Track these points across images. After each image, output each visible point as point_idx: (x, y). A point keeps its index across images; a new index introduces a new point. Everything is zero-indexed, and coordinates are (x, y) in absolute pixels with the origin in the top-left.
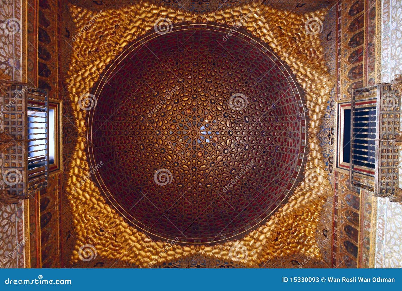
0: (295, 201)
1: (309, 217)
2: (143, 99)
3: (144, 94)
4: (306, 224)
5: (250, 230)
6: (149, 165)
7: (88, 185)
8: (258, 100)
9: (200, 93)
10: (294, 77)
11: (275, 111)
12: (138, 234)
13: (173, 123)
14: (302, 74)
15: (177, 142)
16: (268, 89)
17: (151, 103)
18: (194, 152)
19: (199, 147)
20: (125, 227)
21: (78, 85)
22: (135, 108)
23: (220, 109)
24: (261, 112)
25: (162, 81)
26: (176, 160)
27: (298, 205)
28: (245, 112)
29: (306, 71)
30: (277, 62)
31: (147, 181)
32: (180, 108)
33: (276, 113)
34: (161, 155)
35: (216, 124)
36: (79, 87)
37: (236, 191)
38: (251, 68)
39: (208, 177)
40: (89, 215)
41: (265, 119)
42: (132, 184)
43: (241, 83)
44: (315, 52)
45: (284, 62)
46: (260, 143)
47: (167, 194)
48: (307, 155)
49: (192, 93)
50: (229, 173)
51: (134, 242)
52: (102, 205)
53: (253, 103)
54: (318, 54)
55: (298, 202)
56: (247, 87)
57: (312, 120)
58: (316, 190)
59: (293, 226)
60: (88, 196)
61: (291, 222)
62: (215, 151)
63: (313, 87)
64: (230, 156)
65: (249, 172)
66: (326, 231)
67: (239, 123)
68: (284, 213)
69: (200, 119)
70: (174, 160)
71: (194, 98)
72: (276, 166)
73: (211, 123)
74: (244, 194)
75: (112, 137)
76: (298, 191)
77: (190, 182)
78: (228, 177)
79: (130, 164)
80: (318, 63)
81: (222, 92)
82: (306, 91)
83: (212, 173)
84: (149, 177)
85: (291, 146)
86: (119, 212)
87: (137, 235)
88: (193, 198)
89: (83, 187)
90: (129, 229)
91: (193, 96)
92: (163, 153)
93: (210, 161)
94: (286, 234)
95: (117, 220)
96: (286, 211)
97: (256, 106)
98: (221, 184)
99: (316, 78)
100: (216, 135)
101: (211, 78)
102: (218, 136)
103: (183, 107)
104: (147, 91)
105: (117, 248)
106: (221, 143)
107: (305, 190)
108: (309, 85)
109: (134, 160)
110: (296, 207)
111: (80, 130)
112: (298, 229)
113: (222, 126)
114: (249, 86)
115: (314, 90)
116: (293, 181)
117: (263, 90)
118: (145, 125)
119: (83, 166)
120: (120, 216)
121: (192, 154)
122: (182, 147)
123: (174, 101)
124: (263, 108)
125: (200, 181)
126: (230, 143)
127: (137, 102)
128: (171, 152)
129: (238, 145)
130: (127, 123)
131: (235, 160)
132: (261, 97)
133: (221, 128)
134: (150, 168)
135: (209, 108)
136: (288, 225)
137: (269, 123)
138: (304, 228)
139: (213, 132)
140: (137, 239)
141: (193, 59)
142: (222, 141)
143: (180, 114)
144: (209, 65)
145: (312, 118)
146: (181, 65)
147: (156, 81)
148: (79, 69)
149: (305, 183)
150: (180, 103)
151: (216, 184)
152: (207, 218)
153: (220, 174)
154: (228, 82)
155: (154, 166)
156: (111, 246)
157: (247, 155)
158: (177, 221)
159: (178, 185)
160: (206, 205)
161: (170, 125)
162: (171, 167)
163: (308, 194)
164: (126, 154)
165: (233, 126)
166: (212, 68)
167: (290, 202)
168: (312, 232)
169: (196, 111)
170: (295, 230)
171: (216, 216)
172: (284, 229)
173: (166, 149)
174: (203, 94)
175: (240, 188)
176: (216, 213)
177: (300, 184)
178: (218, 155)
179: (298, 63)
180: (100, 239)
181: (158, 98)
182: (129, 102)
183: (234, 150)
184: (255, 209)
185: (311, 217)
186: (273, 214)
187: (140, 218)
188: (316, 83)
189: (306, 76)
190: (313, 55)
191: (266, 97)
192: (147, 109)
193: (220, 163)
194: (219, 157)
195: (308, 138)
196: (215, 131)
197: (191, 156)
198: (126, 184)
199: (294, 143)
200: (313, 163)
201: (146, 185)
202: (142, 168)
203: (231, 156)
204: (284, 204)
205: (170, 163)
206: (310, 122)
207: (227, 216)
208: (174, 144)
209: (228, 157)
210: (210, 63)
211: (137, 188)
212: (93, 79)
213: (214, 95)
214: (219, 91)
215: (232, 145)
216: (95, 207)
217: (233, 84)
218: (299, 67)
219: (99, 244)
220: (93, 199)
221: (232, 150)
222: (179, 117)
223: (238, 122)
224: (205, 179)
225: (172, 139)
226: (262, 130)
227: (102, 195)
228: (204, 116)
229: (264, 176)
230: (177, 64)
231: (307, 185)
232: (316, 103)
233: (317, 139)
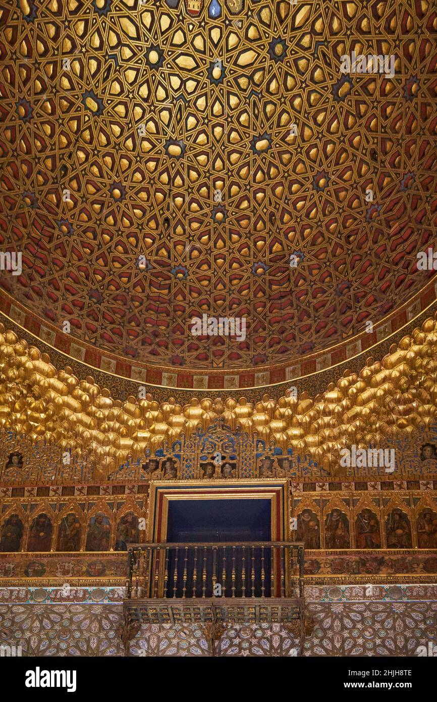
0: (65, 389)
1: (35, 415)
4: (17, 407)
14: (360, 390)
27: (59, 400)
29: (364, 403)
44: (406, 413)
48: (171, 399)
55: (66, 398)
57: (252, 409)
58: (101, 436)
63: (327, 419)
76: (88, 390)
82: (319, 401)
99: (344, 427)
108: (331, 406)
115: (320, 421)
116: (108, 367)
145: (258, 410)
149: (111, 407)
163: (87, 419)
177: (105, 394)
185: (37, 421)
188: (334, 427)
189: (354, 401)
195: (213, 397)
200: (156, 420)
206: (249, 405)
231: (106, 412)
232: (290, 422)
233: (211, 420)
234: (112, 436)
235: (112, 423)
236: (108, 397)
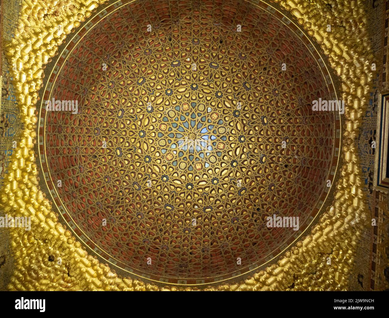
0: (320, 232)
1: (340, 257)
2: (122, 87)
3: (123, 79)
4: (336, 267)
5: (256, 270)
6: (127, 178)
7: (34, 195)
8: (281, 94)
9: (202, 82)
10: (326, 58)
11: (303, 109)
12: (100, 266)
13: (163, 122)
14: (336, 55)
15: (169, 149)
16: (294, 79)
17: (133, 92)
18: (191, 163)
19: (198, 157)
20: (81, 256)
21: (26, 58)
22: (112, 98)
23: (228, 105)
24: (284, 110)
25: (149, 63)
26: (165, 173)
27: (324, 237)
28: (263, 110)
29: (341, 50)
30: (304, 37)
31: (122, 199)
32: (174, 102)
33: (304, 112)
34: (145, 164)
35: (222, 125)
36: (28, 62)
37: (245, 218)
38: (272, 48)
39: (207, 198)
40: (34, 237)
41: (289, 121)
42: (100, 200)
43: (257, 69)
44: (356, 26)
45: (312, 38)
46: (282, 154)
47: (150, 218)
48: (340, 170)
49: (191, 82)
50: (236, 194)
51: (92, 276)
52: (52, 224)
53: (274, 98)
54: (361, 27)
55: (324, 233)
56: (266, 76)
57: (349, 120)
58: (349, 217)
59: (318, 268)
60: (33, 211)
61: (314, 262)
62: (220, 163)
63: (351, 73)
64: (240, 171)
65: (264, 194)
66: (362, 276)
67: (254, 125)
68: (304, 249)
69: (200, 117)
70: (163, 173)
71: (193, 89)
72: (301, 186)
73: (216, 125)
74: (255, 223)
75: (76, 135)
76: (325, 219)
77: (182, 204)
78: (235, 199)
79: (100, 174)
80: (359, 40)
81: (231, 82)
82: (341, 78)
83: (213, 192)
84: (125, 194)
85: (322, 158)
86: (77, 235)
87: (97, 267)
88: (185, 225)
89: (26, 198)
90: (87, 258)
91: (192, 86)
92: (148, 162)
93: (213, 176)
94: (306, 279)
95: (71, 246)
96: (306, 246)
97: (277, 102)
98: (225, 208)
99: (355, 61)
100: (221, 141)
101: (217, 62)
102: (224, 142)
103: (178, 101)
104: (128, 76)
105: (69, 285)
106: (228, 152)
107: (334, 218)
108: (345, 71)
109: (106, 170)
110: (320, 240)
111: (28, 121)
112: (324, 273)
113: (231, 128)
114: (268, 74)
115: (352, 77)
116: (321, 205)
117: (288, 79)
118: (125, 123)
119: (29, 169)
120: (77, 240)
121: (188, 166)
122: (174, 156)
123: (166, 91)
124: (287, 104)
125: (197, 203)
126: (241, 152)
127: (113, 90)
128: (159, 161)
129: (252, 155)
130: (98, 118)
131: (247, 176)
132: (285, 90)
133: (230, 131)
134: (128, 181)
135: (213, 104)
136: (310, 266)
137: (294, 126)
138: (333, 272)
139: (218, 136)
140: (97, 273)
141: (193, 34)
142: (231, 149)
143: (174, 110)
144: (215, 44)
145: (350, 117)
146: (176, 41)
147: (141, 63)
148: (28, 36)
149: (335, 208)
150: (175, 95)
151: (218, 208)
152: (202, 253)
153: (224, 195)
154: (241, 67)
155: (135, 180)
156: (62, 282)
157: (263, 169)
158: (159, 254)
159: (165, 206)
160: (202, 236)
161: (159, 124)
162: (157, 181)
163: (338, 223)
164: (95, 159)
165: (246, 129)
166: (218, 47)
167: (314, 234)
168: (343, 278)
169: (196, 107)
170: (321, 275)
171: (213, 251)
172: (304, 272)
173: (153, 157)
174: (205, 84)
175: (251, 215)
176: (214, 247)
177: (329, 210)
178: (223, 169)
179: (331, 39)
180: (48, 272)
181: (144, 87)
182: (103, 89)
183: (246, 163)
184: (267, 244)
185: (343, 257)
186: (289, 249)
187: (107, 246)
188: (355, 67)
189: (341, 57)
190: (353, 29)
191: (291, 89)
192: (128, 101)
193: (226, 179)
194: (225, 171)
195: (343, 145)
196: (222, 135)
197: (187, 168)
198: (92, 200)
199: (325, 153)
201: (120, 204)
202: (117, 180)
203: (242, 171)
204: (305, 235)
205: (157, 176)
206: (347, 123)
207: (229, 252)
208: (164, 151)
209: (237, 171)
210: (215, 40)
211: (108, 207)
212: (48, 52)
213: (221, 86)
214: (228, 79)
215: (243, 156)
216: (42, 226)
217: (246, 71)
218: (332, 45)
219: (45, 278)
220: (40, 215)
221: (243, 163)
222: (172, 114)
223: (252, 123)
224: (204, 201)
225: (161, 144)
226: (285, 135)
227: (54, 210)
228: (206, 114)
229: (284, 200)
230: (170, 40)
231: (337, 211)
232: (355, 96)
233: (354, 146)
234: (350, 210)
235: (343, 209)
236: (330, 208)
